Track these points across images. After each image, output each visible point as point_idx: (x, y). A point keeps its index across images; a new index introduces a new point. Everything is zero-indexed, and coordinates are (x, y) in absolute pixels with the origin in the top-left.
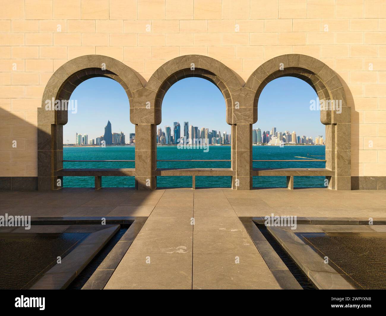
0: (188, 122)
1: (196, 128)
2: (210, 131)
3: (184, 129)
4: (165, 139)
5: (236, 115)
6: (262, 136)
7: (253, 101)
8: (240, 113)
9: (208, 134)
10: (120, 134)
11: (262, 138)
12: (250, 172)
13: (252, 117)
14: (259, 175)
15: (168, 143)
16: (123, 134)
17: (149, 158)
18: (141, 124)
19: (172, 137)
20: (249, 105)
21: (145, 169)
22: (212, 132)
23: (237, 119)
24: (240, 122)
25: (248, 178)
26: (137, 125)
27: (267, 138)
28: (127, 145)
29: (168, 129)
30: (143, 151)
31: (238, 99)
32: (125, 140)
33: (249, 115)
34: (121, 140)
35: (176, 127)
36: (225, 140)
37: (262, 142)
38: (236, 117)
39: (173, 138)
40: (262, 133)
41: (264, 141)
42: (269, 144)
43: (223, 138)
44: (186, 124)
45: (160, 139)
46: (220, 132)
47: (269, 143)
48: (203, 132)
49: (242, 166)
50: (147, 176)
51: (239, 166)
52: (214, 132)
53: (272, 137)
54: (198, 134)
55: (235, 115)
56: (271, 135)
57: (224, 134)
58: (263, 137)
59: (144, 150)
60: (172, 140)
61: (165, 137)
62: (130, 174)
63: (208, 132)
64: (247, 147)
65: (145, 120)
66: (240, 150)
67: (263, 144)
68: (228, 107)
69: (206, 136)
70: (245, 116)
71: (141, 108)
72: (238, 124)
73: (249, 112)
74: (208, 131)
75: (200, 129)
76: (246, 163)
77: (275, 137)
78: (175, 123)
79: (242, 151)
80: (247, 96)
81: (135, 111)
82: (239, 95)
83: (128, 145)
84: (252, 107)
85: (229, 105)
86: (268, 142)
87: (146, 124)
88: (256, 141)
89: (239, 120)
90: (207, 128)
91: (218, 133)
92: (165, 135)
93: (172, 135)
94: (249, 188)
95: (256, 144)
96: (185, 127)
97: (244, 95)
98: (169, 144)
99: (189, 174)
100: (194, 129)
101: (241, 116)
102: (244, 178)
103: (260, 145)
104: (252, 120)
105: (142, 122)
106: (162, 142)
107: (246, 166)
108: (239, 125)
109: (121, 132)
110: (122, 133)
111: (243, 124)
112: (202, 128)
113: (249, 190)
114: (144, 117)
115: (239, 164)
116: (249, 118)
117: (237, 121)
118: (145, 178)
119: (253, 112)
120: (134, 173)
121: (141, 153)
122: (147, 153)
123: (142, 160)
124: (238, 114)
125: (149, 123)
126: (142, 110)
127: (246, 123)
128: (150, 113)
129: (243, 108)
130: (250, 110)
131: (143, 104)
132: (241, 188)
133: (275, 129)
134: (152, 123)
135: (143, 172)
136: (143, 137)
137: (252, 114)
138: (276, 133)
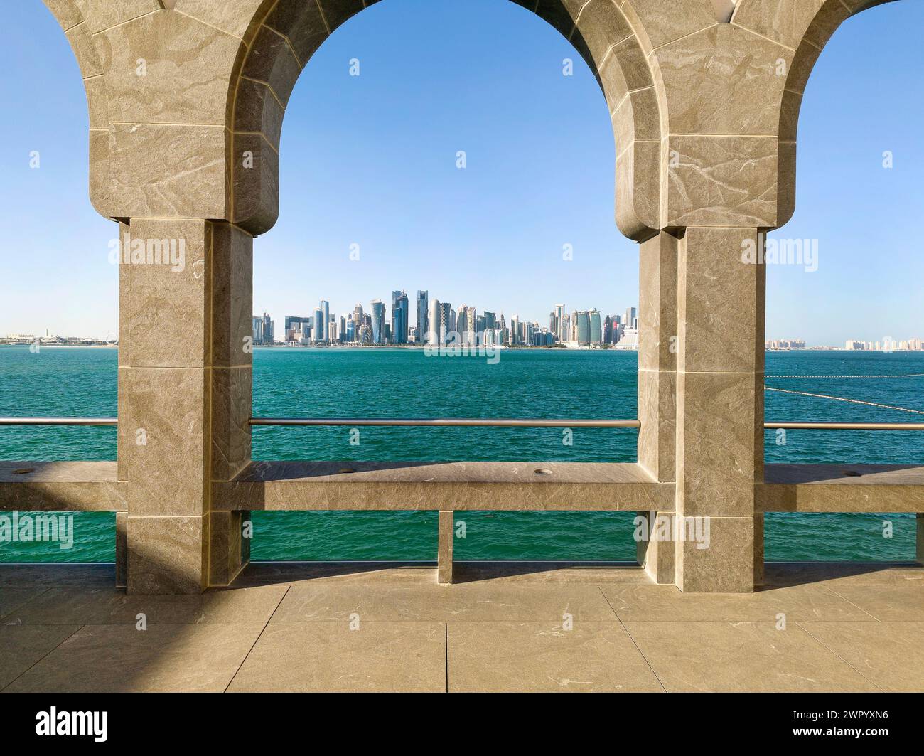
0: (427, 292)
1: (447, 306)
2: (480, 313)
3: (419, 307)
4: (372, 332)
5: (683, 179)
6: (603, 328)
7: (779, 104)
8: (706, 165)
9: (475, 320)
10: (262, 318)
11: (603, 333)
12: (757, 489)
13: (773, 189)
14: (802, 508)
15: (379, 342)
16: (268, 318)
17: (193, 413)
18: (150, 217)
19: (389, 326)
20: (757, 124)
21: (168, 471)
22: (483, 316)
23: (687, 202)
24: (707, 219)
25: (743, 524)
26: (126, 221)
27: (613, 332)
28: (277, 344)
29: (380, 308)
30: (161, 376)
31: (693, 88)
32: (272, 334)
33: (757, 178)
34: (265, 333)
35: (397, 303)
36: (514, 335)
37: (603, 341)
38: (682, 189)
39: (391, 330)
40: (603, 320)
41: (608, 339)
42: (619, 346)
43: (511, 331)
44: (423, 297)
45: (360, 331)
46: (502, 316)
47: (619, 343)
48: (464, 316)
49: (712, 462)
50: (181, 512)
51: (698, 459)
52: (490, 316)
53: (627, 330)
54: (451, 319)
55: (675, 177)
56: (624, 325)
57: (513, 322)
58: (606, 330)
59: (165, 367)
60: (388, 334)
61: (371, 326)
62: (86, 499)
63: (475, 317)
64: (740, 354)
65: (173, 195)
66: (704, 371)
67: (605, 347)
68: (637, 137)
69: (470, 325)
70: (730, 183)
71: (151, 130)
72: (694, 226)
73: (753, 163)
74: (475, 313)
75: (457, 308)
76: (736, 445)
77: (634, 330)
78: (396, 294)
79: (713, 377)
80: (744, 76)
81: (112, 142)
82: (702, 68)
83: (281, 344)
84: (771, 136)
85: (642, 126)
86: (615, 342)
87: (177, 218)
88: (590, 340)
89: (697, 204)
90: (472, 306)
91: (498, 319)
92: (371, 321)
93: (389, 321)
94: (751, 584)
95: (589, 344)
96: (418, 302)
97: (726, 69)
98: (381, 343)
99: (417, 501)
100: (442, 308)
101: (712, 184)
102: (725, 525)
103: (598, 347)
104: (771, 208)
105: (156, 208)
106: (364, 339)
107: (733, 458)
108: (702, 232)
109: (265, 314)
110: (267, 315)
111: (719, 228)
112: (461, 306)
113: (748, 591)
114: (167, 181)
115: (698, 448)
116: (753, 195)
117: (687, 210)
118: (167, 524)
119: (775, 164)
120: (111, 496)
121: (148, 383)
122: (183, 385)
123: (151, 421)
124: (694, 173)
125: (194, 212)
126: (157, 138)
127: (740, 224)
128: (202, 153)
129: (722, 140)
130: (758, 152)
131: (160, 106)
132: (708, 580)
133: (633, 310)
134: (211, 211)
135: (157, 489)
136: (159, 295)
137: (769, 172)
138: (636, 320)
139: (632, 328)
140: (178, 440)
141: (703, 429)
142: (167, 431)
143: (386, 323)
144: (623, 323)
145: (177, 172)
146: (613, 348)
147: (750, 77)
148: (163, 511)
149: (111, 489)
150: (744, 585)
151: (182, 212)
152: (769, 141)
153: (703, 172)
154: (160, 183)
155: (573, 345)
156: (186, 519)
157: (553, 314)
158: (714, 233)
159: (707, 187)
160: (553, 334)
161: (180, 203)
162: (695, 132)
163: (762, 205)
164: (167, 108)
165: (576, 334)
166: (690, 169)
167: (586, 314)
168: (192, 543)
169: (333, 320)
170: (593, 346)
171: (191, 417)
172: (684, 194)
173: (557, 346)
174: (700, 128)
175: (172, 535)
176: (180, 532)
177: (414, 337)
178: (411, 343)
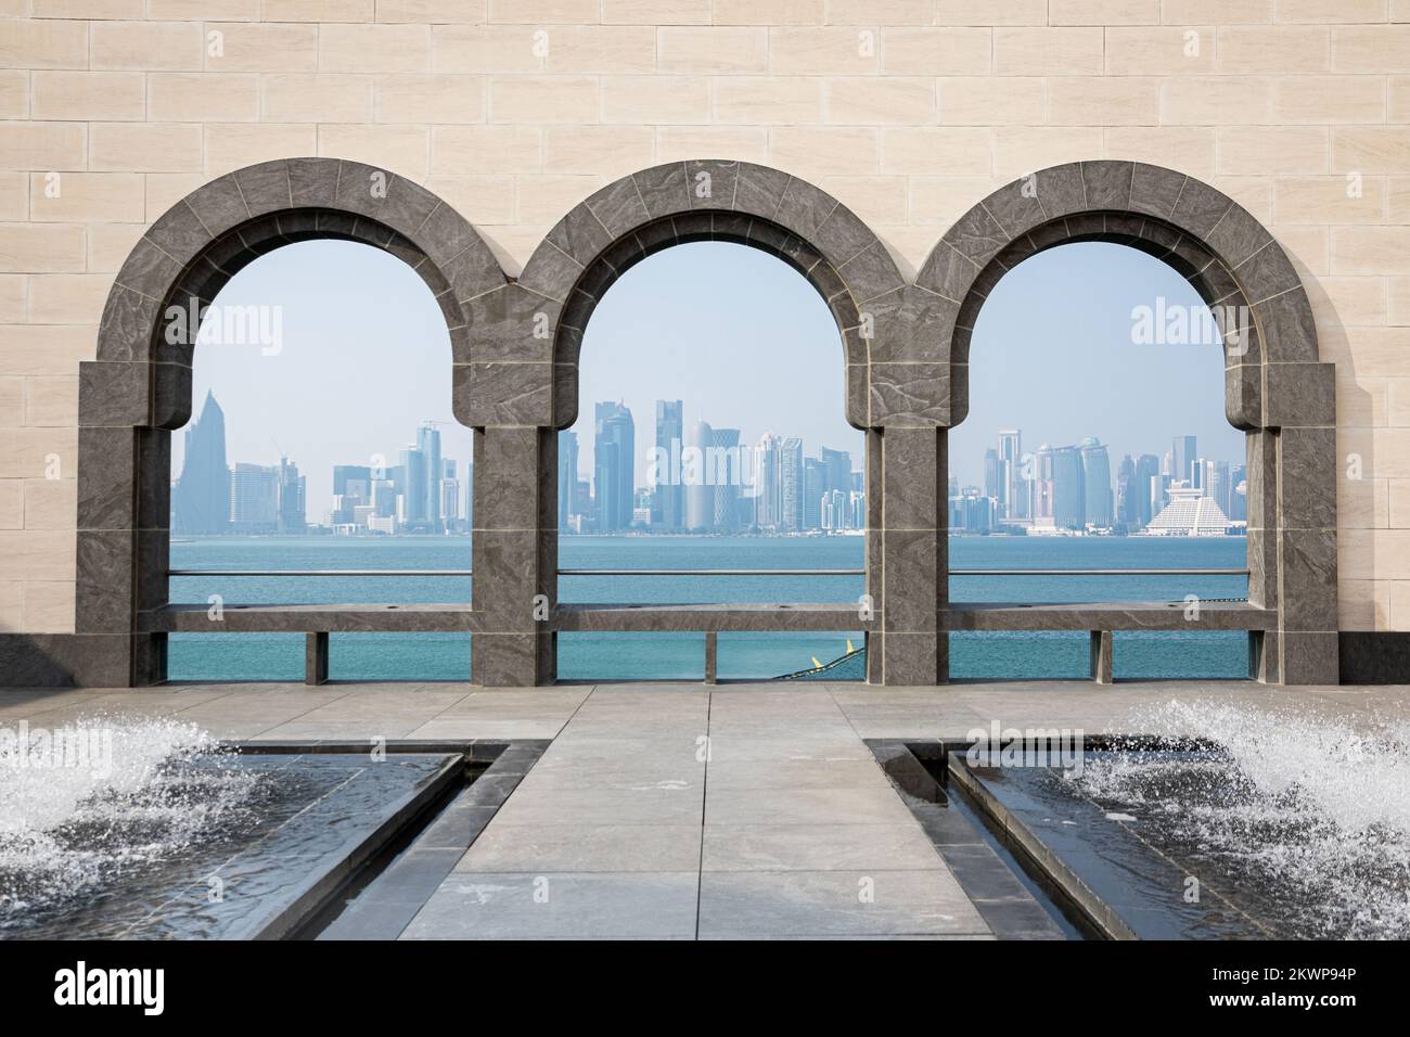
0: (680, 403)
1: (729, 437)
5: (882, 394)
6: (1116, 486)
7: (950, 341)
8: (898, 383)
9: (798, 469)
10: (278, 471)
11: (1117, 498)
12: (939, 614)
13: (947, 400)
16: (291, 471)
17: (528, 561)
18: (499, 426)
19: (586, 485)
20: (934, 355)
21: (511, 602)
22: (820, 460)
23: (884, 409)
24: (900, 421)
25: (929, 637)
26: (482, 430)
27: (1142, 495)
28: (315, 531)
30: (506, 534)
31: (888, 330)
32: (303, 507)
33: (935, 393)
34: (285, 507)
35: (607, 432)
37: (1117, 516)
38: (881, 400)
39: (593, 494)
40: (1116, 466)
41: (1129, 513)
42: (1156, 529)
44: (671, 414)
49: (906, 593)
50: (520, 630)
51: (895, 592)
52: (837, 460)
53: (1175, 491)
55: (876, 393)
56: (1167, 479)
58: (1123, 493)
59: (510, 527)
60: (585, 504)
62: (450, 623)
64: (925, 516)
65: (515, 410)
66: (898, 529)
67: (1121, 531)
68: (851, 361)
70: (915, 396)
71: (500, 366)
72: (890, 427)
73: (932, 382)
76: (924, 581)
77: (1192, 489)
78: (604, 409)
79: (905, 533)
80: (924, 321)
81: (473, 374)
82: (894, 316)
84: (945, 363)
85: (855, 354)
86: (1148, 519)
87: (517, 426)
88: (1083, 515)
89: (892, 411)
93: (587, 475)
94: (935, 679)
95: (1081, 525)
96: (660, 426)
97: (911, 317)
101: (902, 396)
102: (915, 637)
103: (1104, 532)
104: (946, 413)
105: (502, 420)
107: (920, 590)
108: (896, 431)
109: (284, 461)
110: (289, 463)
111: (909, 427)
112: (765, 437)
113: (932, 684)
114: (511, 401)
115: (895, 583)
116: (932, 405)
117: (885, 415)
118: (511, 638)
119: (948, 383)
120: (467, 620)
121: (497, 540)
122: (522, 542)
123: (500, 567)
124: (889, 389)
125: (530, 422)
126: (504, 372)
127: (923, 424)
128: (536, 382)
129: (909, 366)
130: (935, 374)
131: (506, 350)
132: (904, 678)
133: (1191, 442)
134: (542, 421)
135: (503, 614)
136: (505, 479)
137: (944, 387)
138: (1197, 465)
139: (1186, 486)
140: (518, 580)
141: (899, 570)
142: (511, 573)
143: (580, 479)
144: (1167, 473)
145: (519, 394)
146: (1142, 534)
147: (928, 322)
148: (508, 629)
149: (468, 616)
150: (929, 679)
151: (521, 422)
152: (944, 366)
153: (896, 388)
154: (506, 403)
155: (1043, 528)
156: (524, 635)
157: (992, 454)
158: (905, 431)
159: (899, 398)
160: (992, 500)
161: (520, 415)
162: (890, 360)
163: (940, 411)
164: (512, 351)
165: (1050, 501)
166: (886, 386)
167: (1074, 451)
168: (528, 651)
169: (451, 473)
170: (1091, 530)
171: (528, 564)
172: (882, 404)
173: (1002, 529)
174: (893, 358)
175: (515, 646)
176: (519, 644)
177: (648, 510)
178: (642, 527)
